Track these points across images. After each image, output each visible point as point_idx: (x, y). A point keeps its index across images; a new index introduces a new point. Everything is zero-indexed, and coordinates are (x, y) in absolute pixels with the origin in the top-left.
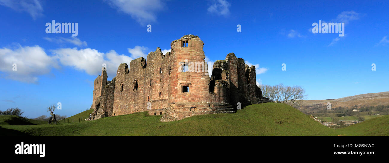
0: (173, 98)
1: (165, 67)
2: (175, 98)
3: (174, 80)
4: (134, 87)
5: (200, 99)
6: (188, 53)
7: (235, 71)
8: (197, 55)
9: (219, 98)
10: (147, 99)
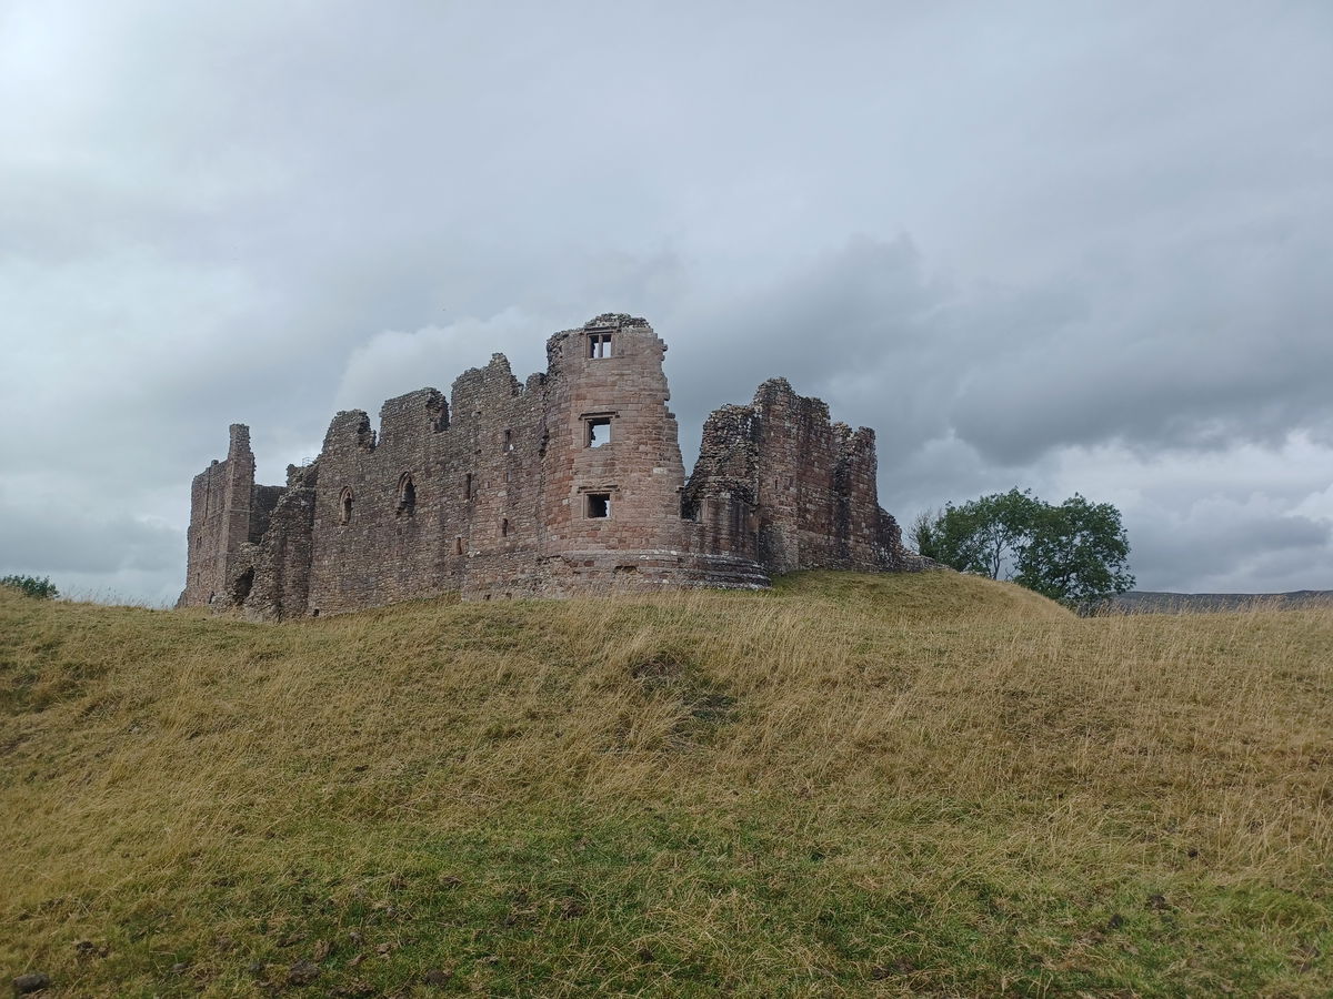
0: (555, 538)
1: (525, 427)
2: (562, 538)
3: (559, 475)
4: (397, 505)
5: (647, 540)
6: (611, 379)
7: (787, 446)
8: (642, 390)
9: (716, 540)
10: (454, 548)
